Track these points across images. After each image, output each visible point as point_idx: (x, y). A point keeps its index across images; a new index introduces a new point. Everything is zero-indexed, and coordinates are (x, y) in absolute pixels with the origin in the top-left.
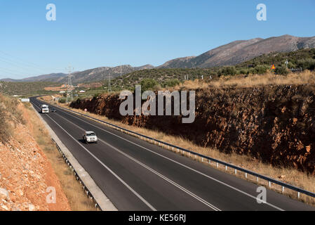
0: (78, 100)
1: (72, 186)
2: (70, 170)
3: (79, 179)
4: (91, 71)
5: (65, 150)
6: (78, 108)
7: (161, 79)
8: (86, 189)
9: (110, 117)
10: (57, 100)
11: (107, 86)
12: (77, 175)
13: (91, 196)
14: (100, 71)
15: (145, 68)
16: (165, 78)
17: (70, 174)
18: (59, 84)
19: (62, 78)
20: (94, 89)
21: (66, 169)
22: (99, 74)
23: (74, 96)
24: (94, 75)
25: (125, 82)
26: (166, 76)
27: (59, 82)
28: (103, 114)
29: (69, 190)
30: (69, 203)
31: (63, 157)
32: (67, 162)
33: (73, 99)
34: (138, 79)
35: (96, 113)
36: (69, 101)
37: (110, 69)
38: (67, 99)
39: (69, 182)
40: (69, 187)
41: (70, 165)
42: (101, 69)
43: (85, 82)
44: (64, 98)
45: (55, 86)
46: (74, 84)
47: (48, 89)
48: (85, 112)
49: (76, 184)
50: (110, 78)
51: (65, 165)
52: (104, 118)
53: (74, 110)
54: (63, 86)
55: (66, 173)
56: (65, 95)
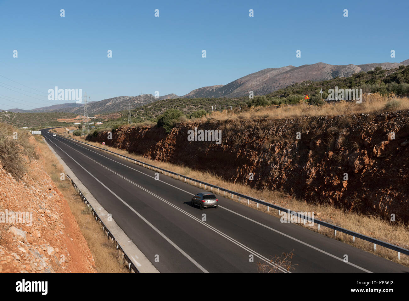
0: (95, 132)
1: (90, 227)
2: (88, 209)
3: (98, 219)
4: (109, 100)
5: (82, 187)
6: (95, 141)
7: (186, 110)
8: (106, 229)
9: (130, 151)
10: (72, 132)
11: (127, 117)
12: (96, 215)
13: (112, 237)
14: (119, 101)
15: (169, 98)
16: (191, 108)
17: (88, 213)
18: (74, 115)
19: (77, 108)
20: (113, 120)
21: (83, 208)
22: (118, 105)
23: (90, 129)
24: (113, 105)
25: (146, 113)
26: (191, 107)
27: (74, 113)
28: (123, 148)
29: (88, 231)
30: (88, 245)
31: (80, 195)
32: (84, 201)
33: (89, 132)
34: (161, 110)
35: (115, 147)
36: (85, 133)
37: (130, 98)
38: (82, 132)
39: (88, 223)
40: (87, 228)
41: (88, 203)
42: (120, 98)
43: (103, 112)
44: (79, 130)
45: (69, 117)
46: (91, 115)
47: (61, 120)
48: (103, 146)
49: (95, 225)
50: (130, 108)
51: (82, 204)
52: (124, 152)
53: (91, 143)
54: (78, 117)
55: (84, 212)
56: (80, 127)
